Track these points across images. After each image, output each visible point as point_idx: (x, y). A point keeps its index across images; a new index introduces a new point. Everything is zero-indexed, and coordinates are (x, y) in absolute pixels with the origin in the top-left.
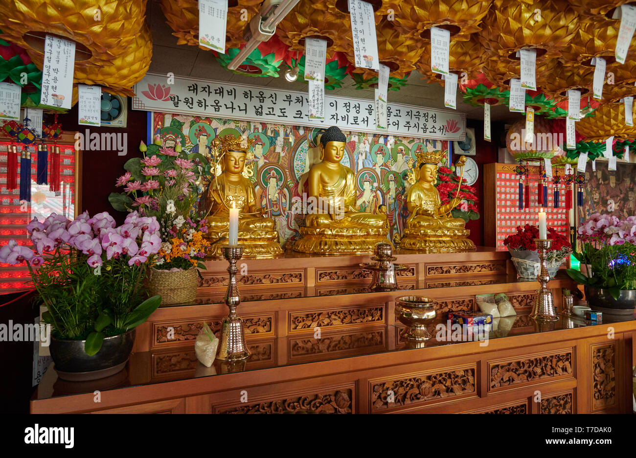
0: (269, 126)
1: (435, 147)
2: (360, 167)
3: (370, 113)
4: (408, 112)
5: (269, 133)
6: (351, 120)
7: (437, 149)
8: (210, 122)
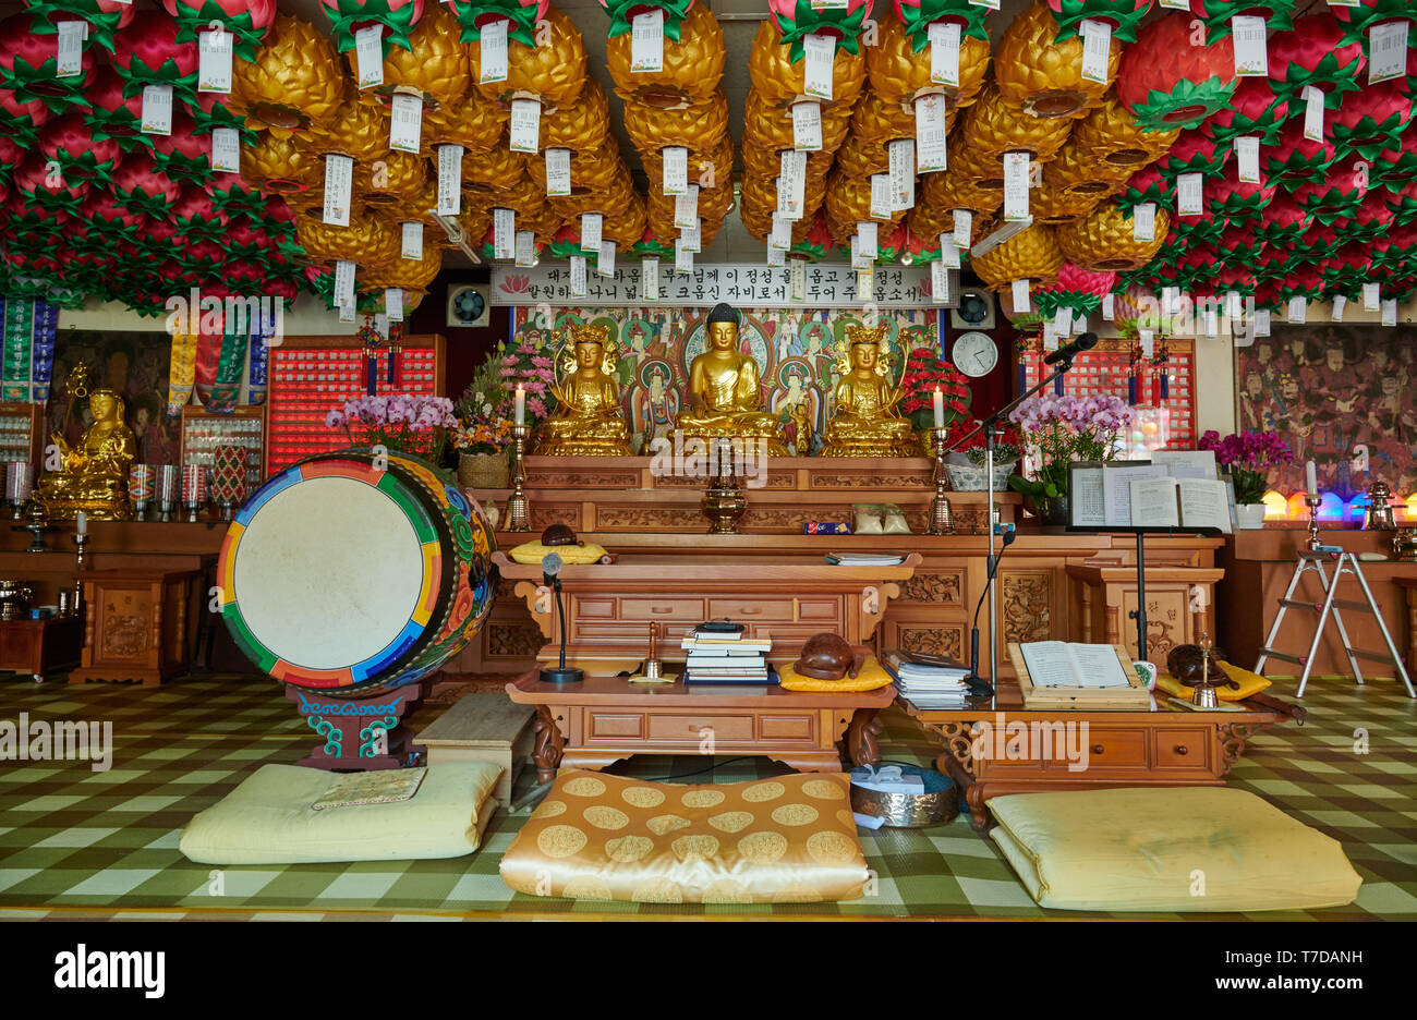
0: (651, 311)
1: (912, 320)
2: (783, 355)
3: (787, 281)
4: (850, 274)
5: (652, 320)
6: (758, 293)
7: (916, 323)
8: (579, 312)
